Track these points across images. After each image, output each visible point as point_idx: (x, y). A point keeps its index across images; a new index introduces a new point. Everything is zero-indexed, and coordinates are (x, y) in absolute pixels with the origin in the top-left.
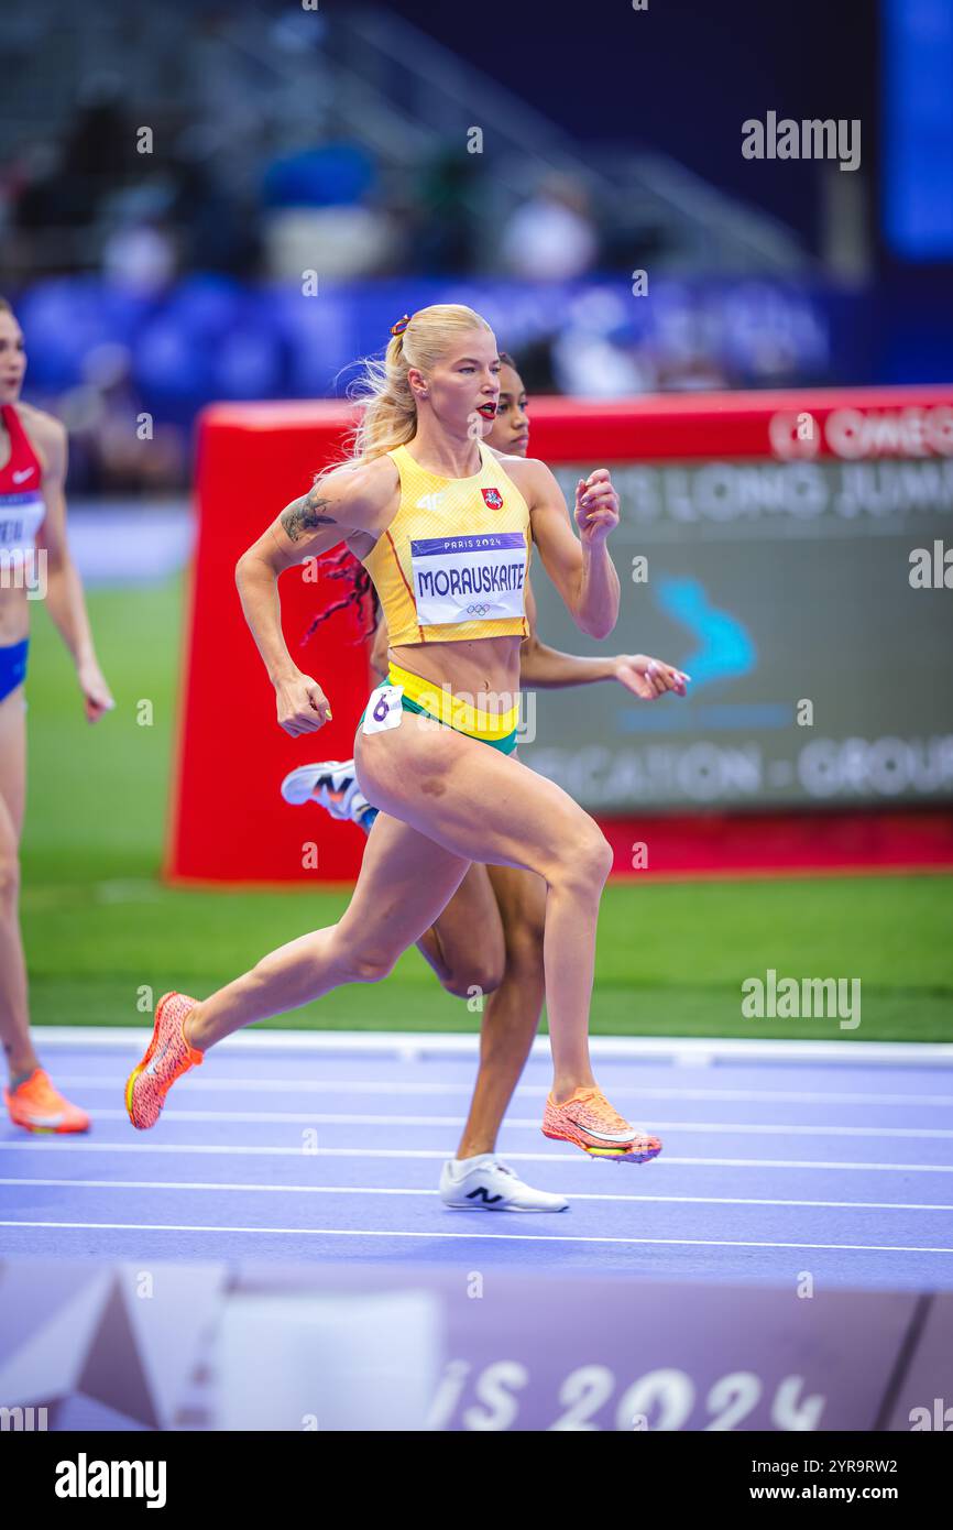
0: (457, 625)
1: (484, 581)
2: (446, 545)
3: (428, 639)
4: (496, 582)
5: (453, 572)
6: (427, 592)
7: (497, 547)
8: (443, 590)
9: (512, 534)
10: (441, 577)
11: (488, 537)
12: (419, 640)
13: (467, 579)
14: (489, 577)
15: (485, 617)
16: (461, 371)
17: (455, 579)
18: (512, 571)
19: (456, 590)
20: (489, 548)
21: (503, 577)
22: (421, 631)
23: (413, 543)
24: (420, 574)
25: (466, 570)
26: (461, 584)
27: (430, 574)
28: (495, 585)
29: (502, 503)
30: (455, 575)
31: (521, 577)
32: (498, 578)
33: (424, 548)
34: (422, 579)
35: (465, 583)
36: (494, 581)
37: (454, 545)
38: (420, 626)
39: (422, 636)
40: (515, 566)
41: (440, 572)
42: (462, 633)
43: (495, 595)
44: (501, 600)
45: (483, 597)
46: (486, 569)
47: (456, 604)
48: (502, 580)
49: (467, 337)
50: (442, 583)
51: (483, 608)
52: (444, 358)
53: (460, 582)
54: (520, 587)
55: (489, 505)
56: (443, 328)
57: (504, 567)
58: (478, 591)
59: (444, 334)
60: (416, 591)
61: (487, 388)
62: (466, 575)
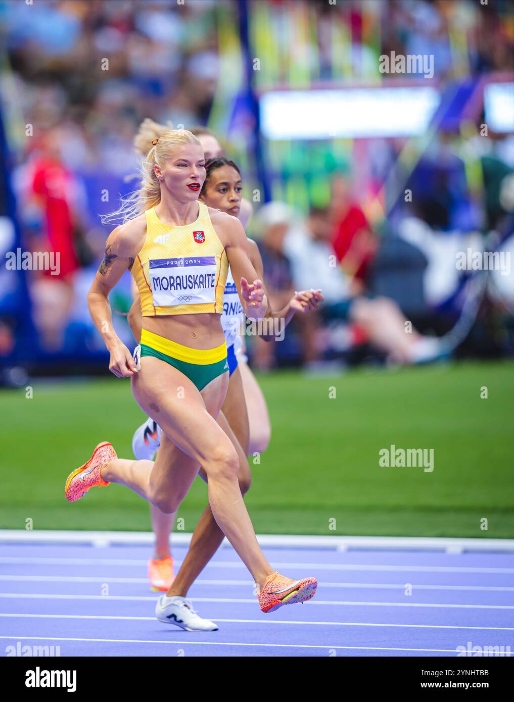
0: (174, 306)
1: (189, 283)
2: (168, 263)
3: (158, 314)
4: (197, 283)
5: (171, 277)
6: (158, 288)
7: (198, 264)
8: (165, 287)
9: (207, 257)
10: (165, 280)
11: (193, 259)
12: (153, 314)
13: (178, 282)
14: (192, 281)
15: (189, 303)
16: (179, 166)
17: (172, 282)
18: (207, 278)
19: (173, 287)
20: (193, 265)
21: (201, 280)
22: (155, 309)
23: (151, 261)
24: (154, 278)
25: (178, 277)
26: (175, 284)
27: (158, 278)
28: (196, 285)
29: (204, 240)
30: (172, 280)
31: (213, 281)
32: (198, 281)
33: (157, 264)
34: (155, 281)
35: (177, 284)
36: (195, 283)
37: (172, 263)
38: (154, 307)
39: (155, 312)
40: (209, 275)
41: (164, 278)
42: (176, 311)
43: (195, 291)
44: (199, 294)
45: (188, 292)
46: (190, 276)
47: (173, 295)
48: (200, 282)
49: (183, 148)
50: (165, 282)
51: (188, 298)
52: (171, 159)
53: (175, 283)
54: (212, 286)
55: (197, 241)
56: (171, 143)
57: (202, 276)
58: (185, 288)
59: (171, 146)
60: (152, 288)
61: (193, 175)
62: (178, 279)
